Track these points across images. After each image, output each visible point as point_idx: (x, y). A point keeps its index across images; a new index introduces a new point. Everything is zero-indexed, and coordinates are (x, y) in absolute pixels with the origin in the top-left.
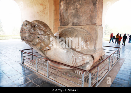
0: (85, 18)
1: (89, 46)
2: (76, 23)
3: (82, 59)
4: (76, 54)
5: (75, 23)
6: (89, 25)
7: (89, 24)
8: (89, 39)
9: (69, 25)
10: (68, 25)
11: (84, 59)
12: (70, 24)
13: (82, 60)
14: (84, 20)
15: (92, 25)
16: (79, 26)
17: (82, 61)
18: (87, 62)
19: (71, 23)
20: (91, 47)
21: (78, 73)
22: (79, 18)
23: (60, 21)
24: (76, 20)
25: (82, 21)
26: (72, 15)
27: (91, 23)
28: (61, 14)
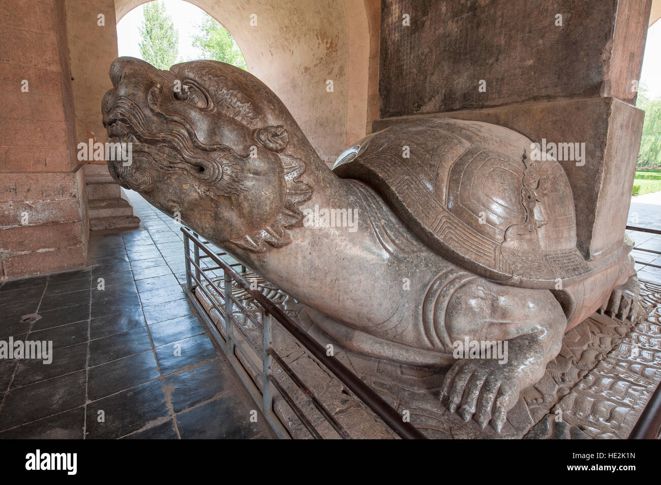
0: (523, 60)
1: (541, 232)
2: (465, 96)
3: (488, 311)
4: (452, 282)
5: (459, 94)
6: (549, 97)
7: (550, 91)
8: (548, 185)
9: (425, 109)
10: (419, 106)
11: (504, 314)
12: (432, 104)
13: (488, 320)
14: (518, 71)
15: (571, 96)
16: (482, 107)
17: (492, 324)
18: (522, 337)
19: (438, 98)
20: (558, 240)
21: (459, 408)
22: (487, 64)
23: (382, 90)
24: (465, 78)
25: (500, 77)
26: (447, 49)
27: (566, 86)
28: (387, 54)
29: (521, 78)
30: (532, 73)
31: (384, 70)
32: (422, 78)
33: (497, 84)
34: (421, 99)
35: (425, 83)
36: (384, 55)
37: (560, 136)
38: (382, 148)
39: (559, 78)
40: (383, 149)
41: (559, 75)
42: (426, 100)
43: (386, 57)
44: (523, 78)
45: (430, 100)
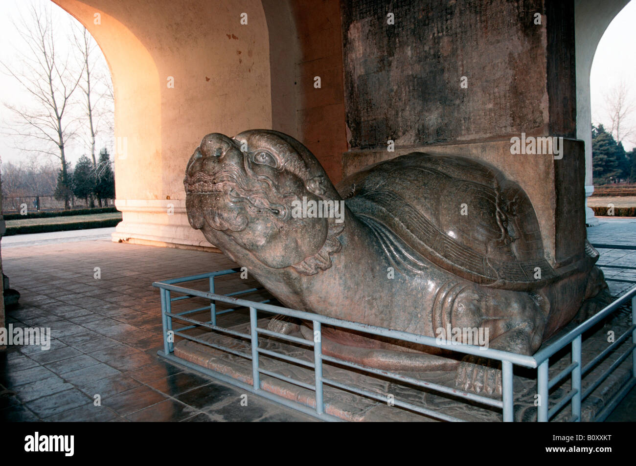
1: (515, 245)
2: (437, 131)
3: (483, 310)
4: (453, 290)
5: (431, 129)
9: (398, 142)
10: (393, 140)
11: (496, 311)
12: (407, 135)
13: (484, 318)
14: (481, 112)
17: (486, 322)
19: (413, 133)
20: (529, 252)
21: (470, 387)
22: (454, 105)
23: (350, 122)
24: (436, 115)
25: (467, 117)
26: (416, 88)
27: (520, 127)
28: (353, 87)
29: (484, 118)
30: (493, 115)
31: (351, 102)
32: (393, 112)
33: (465, 123)
34: (394, 132)
35: (397, 118)
36: (350, 89)
37: (520, 167)
38: (378, 185)
39: (513, 120)
40: (380, 186)
41: (513, 117)
42: (400, 134)
43: (352, 90)
44: (486, 119)
45: (404, 134)
